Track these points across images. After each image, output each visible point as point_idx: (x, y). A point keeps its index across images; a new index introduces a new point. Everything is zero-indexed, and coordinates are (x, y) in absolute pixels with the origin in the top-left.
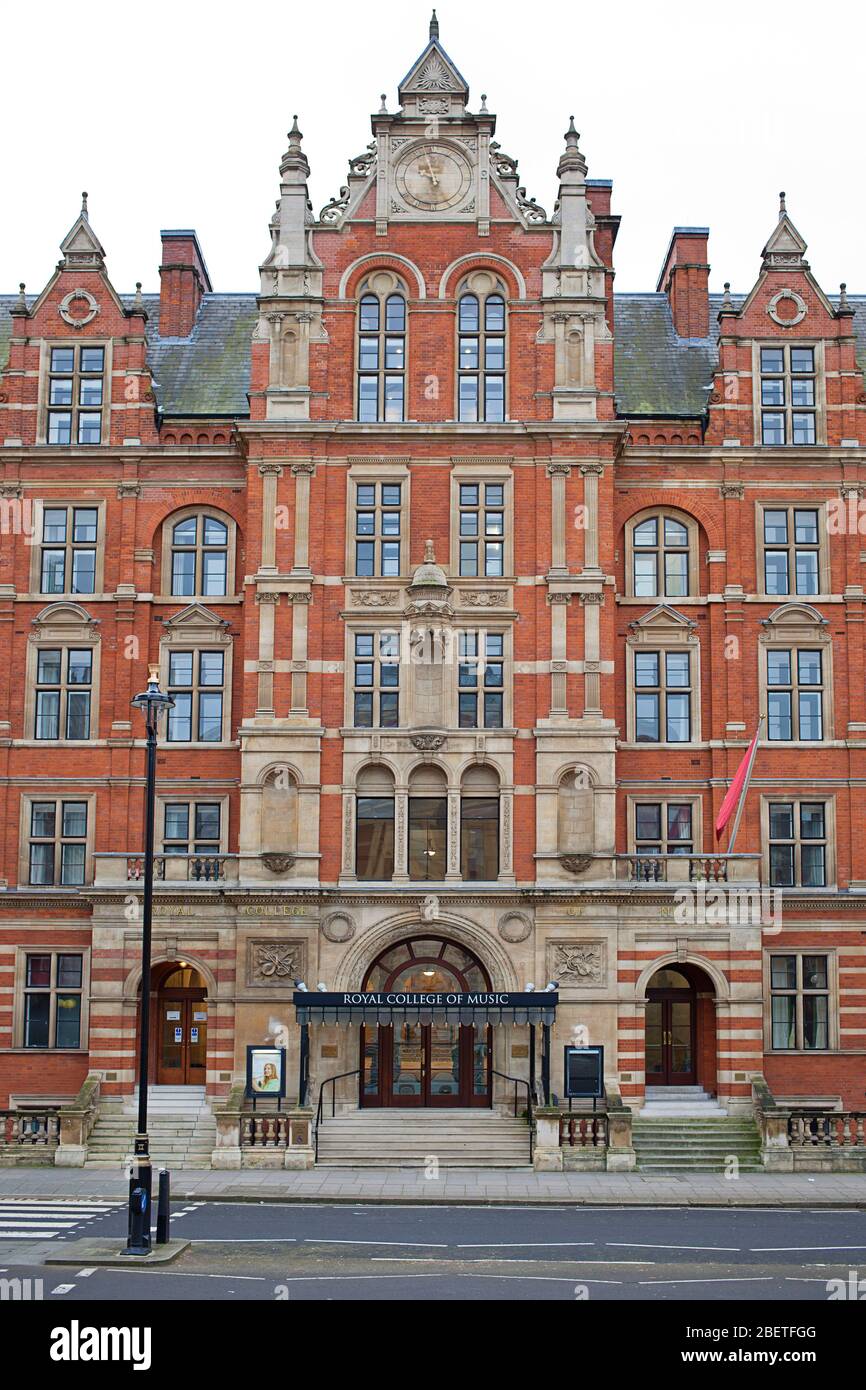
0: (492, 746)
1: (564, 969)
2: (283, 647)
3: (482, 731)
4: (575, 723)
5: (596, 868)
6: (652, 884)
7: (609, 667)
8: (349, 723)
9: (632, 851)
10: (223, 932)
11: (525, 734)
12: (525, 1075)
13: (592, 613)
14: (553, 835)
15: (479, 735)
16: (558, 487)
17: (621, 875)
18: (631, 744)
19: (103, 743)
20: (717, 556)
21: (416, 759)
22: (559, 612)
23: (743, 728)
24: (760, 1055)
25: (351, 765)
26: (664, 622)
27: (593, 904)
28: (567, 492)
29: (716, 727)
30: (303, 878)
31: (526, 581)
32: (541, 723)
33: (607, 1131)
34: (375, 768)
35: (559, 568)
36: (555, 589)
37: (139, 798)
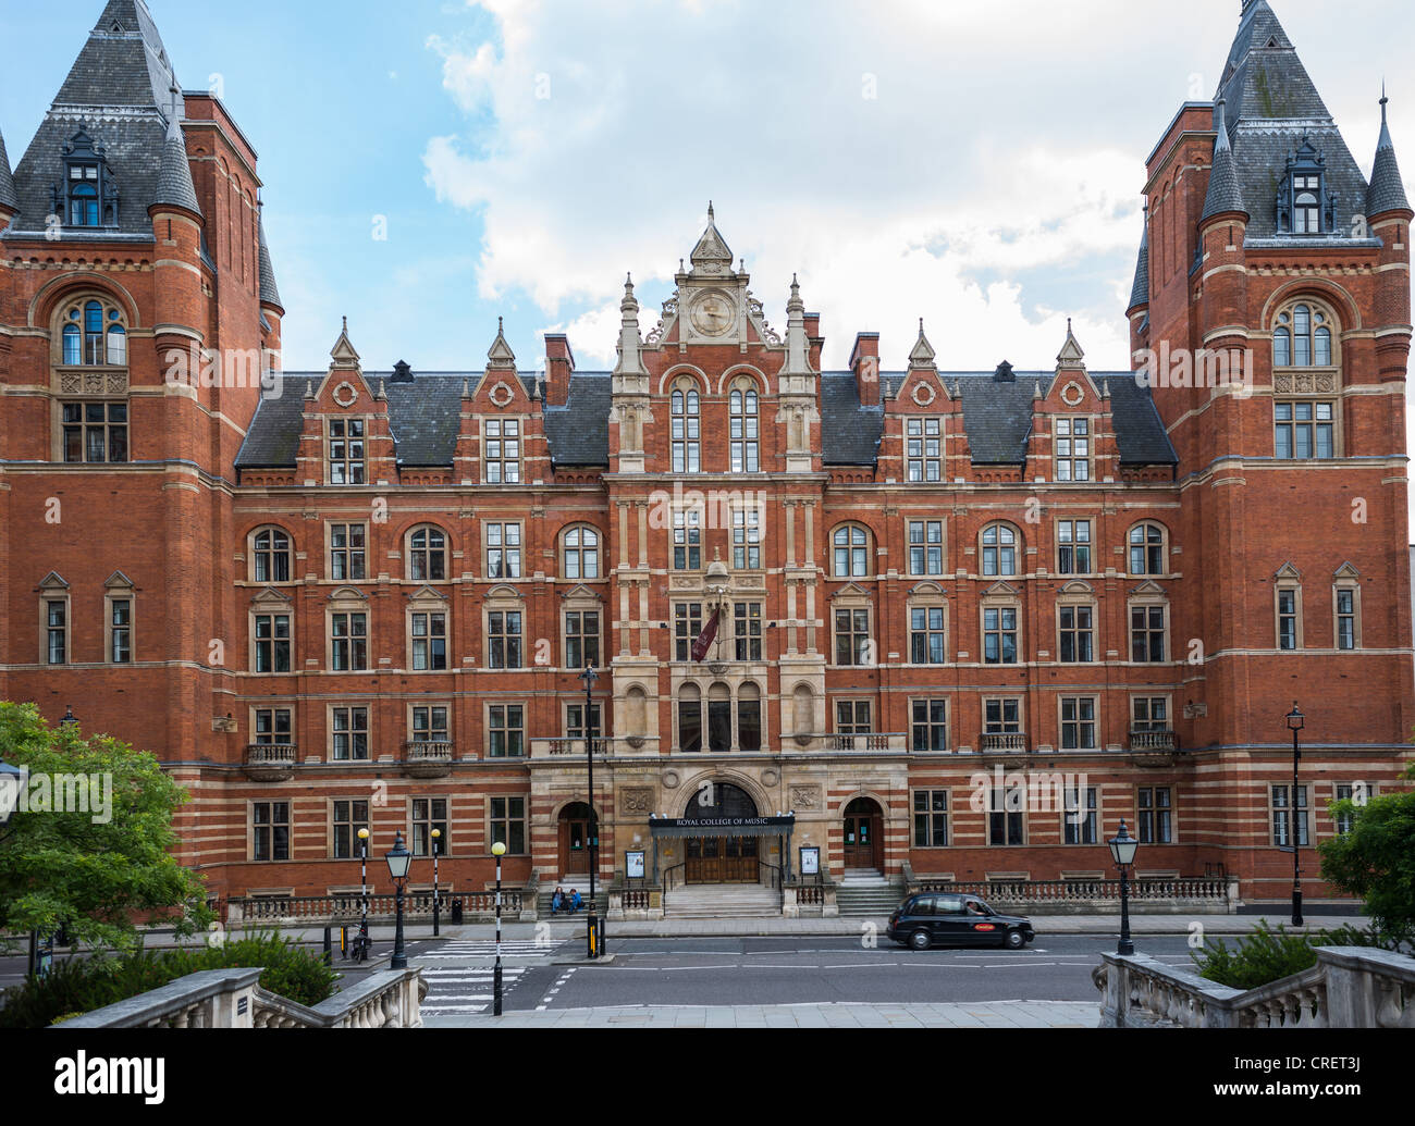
0: (755, 671)
1: (798, 802)
2: (634, 613)
3: (749, 662)
4: (802, 657)
5: (814, 744)
6: (846, 751)
7: (820, 623)
8: (674, 658)
9: (836, 731)
10: (606, 784)
11: (773, 663)
12: (777, 864)
13: (811, 590)
14: (790, 724)
15: (748, 664)
16: (790, 513)
17: (830, 746)
18: (834, 666)
19: (529, 670)
20: (882, 551)
21: (712, 680)
22: (792, 590)
23: (897, 656)
24: (908, 850)
25: (676, 683)
26: (851, 592)
27: (813, 764)
28: (795, 517)
29: (882, 656)
30: (651, 751)
31: (772, 571)
32: (783, 657)
33: (822, 895)
34: (689, 685)
35: (791, 563)
36: (789, 576)
37: (552, 703)
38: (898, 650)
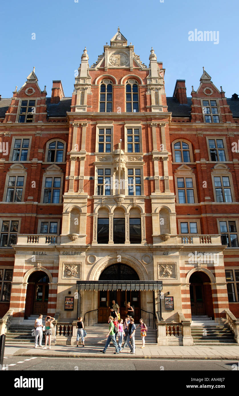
0: (138, 201)
1: (163, 273)
2: (77, 172)
3: (135, 196)
4: (163, 194)
5: (171, 240)
6: (189, 244)
7: (171, 178)
8: (96, 194)
11: (148, 197)
13: (165, 163)
14: (158, 229)
15: (134, 198)
16: (154, 129)
18: (178, 204)
20: (197, 151)
21: (116, 205)
22: (156, 162)
23: (209, 198)
24: (228, 302)
26: (184, 169)
27: (171, 251)
28: (157, 131)
29: (202, 199)
30: (81, 243)
31: (146, 154)
32: (153, 194)
33: (182, 330)
34: (104, 208)
35: (155, 150)
36: (154, 156)
37: (34, 220)
38: (210, 196)
